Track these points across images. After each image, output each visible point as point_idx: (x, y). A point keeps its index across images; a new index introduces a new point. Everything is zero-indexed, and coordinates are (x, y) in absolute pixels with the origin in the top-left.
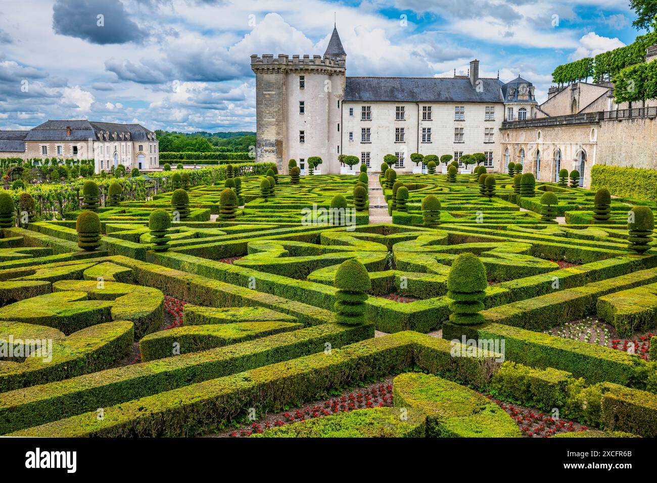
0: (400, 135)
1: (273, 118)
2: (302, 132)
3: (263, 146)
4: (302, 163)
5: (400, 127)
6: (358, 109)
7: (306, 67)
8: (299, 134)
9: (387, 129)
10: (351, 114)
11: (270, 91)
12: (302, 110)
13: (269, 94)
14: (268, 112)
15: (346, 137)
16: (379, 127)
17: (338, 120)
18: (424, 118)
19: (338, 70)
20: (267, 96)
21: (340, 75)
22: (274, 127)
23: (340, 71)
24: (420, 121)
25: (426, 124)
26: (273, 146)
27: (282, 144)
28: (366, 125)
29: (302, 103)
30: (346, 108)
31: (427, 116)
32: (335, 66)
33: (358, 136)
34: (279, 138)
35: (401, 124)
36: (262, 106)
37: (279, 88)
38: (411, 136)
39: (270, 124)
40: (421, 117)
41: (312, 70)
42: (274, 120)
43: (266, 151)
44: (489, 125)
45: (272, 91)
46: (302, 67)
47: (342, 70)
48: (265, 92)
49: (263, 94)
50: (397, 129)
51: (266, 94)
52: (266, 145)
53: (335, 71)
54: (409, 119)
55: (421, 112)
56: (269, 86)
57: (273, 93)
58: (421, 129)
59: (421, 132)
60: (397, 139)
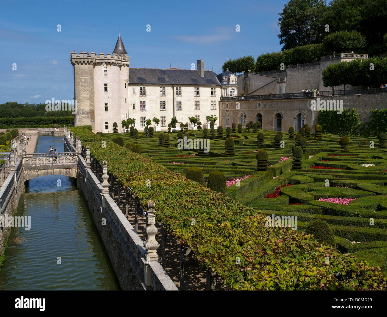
0: (163, 105)
1: (87, 94)
2: (106, 104)
3: (81, 114)
4: (107, 125)
5: (163, 100)
6: (137, 89)
7: (109, 61)
8: (104, 106)
9: (155, 102)
10: (134, 92)
11: (85, 76)
12: (106, 89)
13: (84, 79)
14: (84, 91)
15: (131, 107)
16: (151, 100)
17: (126, 96)
18: (177, 94)
19: (125, 63)
20: (83, 80)
21: (126, 67)
22: (89, 101)
23: (127, 64)
24: (175, 97)
25: (178, 99)
26: (88, 114)
27: (94, 112)
28: (143, 99)
29: (106, 85)
30: (131, 88)
31: (179, 93)
32: (123, 61)
33: (138, 106)
34: (92, 108)
35: (163, 99)
36: (79, 87)
37: (92, 75)
38: (169, 106)
39: (85, 98)
40: (175, 94)
41: (113, 63)
42: (88, 96)
43: (83, 117)
44: (213, 99)
45: (87, 76)
46: (106, 61)
47: (128, 63)
48: (81, 77)
49: (80, 78)
50: (161, 102)
51: (82, 79)
52: (83, 113)
53: (124, 64)
54: (168, 95)
55: (175, 91)
56: (84, 73)
57: (87, 78)
58: (175, 102)
59: (175, 103)
60: (161, 108)
